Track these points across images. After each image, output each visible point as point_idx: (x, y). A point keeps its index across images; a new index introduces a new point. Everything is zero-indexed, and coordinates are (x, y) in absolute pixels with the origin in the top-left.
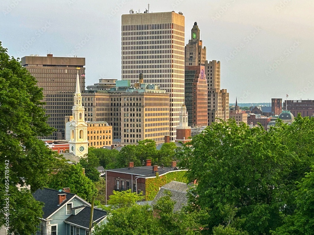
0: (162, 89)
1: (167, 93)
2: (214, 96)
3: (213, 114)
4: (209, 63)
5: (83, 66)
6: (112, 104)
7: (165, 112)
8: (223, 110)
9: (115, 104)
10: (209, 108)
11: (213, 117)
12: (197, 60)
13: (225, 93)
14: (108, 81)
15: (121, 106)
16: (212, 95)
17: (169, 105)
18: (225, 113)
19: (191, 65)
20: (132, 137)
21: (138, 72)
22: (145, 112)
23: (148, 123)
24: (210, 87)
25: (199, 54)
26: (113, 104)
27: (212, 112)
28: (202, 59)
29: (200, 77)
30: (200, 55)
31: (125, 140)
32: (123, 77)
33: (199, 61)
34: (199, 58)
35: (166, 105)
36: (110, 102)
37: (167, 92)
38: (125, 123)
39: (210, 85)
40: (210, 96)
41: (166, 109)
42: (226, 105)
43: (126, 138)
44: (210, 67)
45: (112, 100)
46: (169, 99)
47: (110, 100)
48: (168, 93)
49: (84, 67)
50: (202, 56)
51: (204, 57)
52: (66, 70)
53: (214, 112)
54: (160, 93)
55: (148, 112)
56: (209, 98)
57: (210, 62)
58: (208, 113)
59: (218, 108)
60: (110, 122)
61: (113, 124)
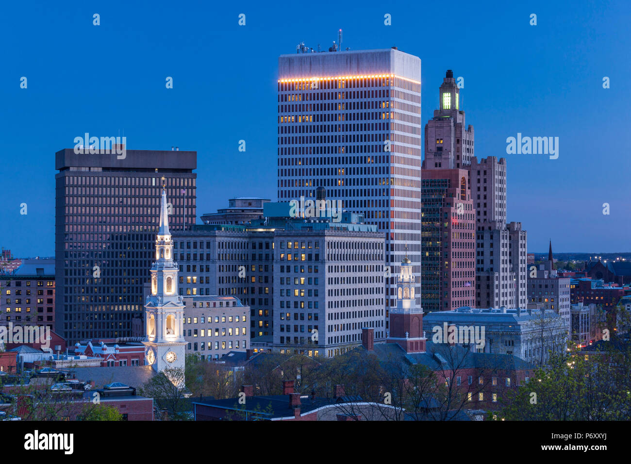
0: (369, 223)
1: (380, 231)
2: (492, 237)
3: (488, 278)
4: (479, 162)
5: (191, 170)
6: (254, 256)
7: (375, 274)
8: (512, 270)
9: (260, 255)
10: (480, 266)
11: (488, 286)
12: (452, 156)
13: (517, 232)
14: (250, 204)
15: (275, 261)
16: (487, 236)
17: (384, 257)
18: (517, 276)
19: (440, 166)
20: (297, 331)
21: (314, 183)
22: (328, 275)
23: (334, 299)
24: (482, 217)
25: (458, 141)
26: (257, 257)
27: (487, 275)
28: (464, 154)
29: (457, 194)
30: (458, 145)
31: (282, 338)
33: (458, 157)
34: (458, 150)
35: (379, 257)
36: (250, 251)
37: (380, 228)
38: (282, 299)
39: (482, 213)
40: (482, 238)
41: (378, 268)
42: (520, 258)
43: (285, 334)
44: (482, 173)
45: (254, 247)
46: (384, 245)
47: (250, 246)
49: (193, 171)
50: (464, 146)
51: (468, 149)
52: (154, 179)
53: (490, 276)
54: (364, 232)
55: (333, 275)
56: (481, 241)
57: (482, 159)
58: (478, 278)
59: (502, 266)
60: (251, 296)
61: (257, 301)
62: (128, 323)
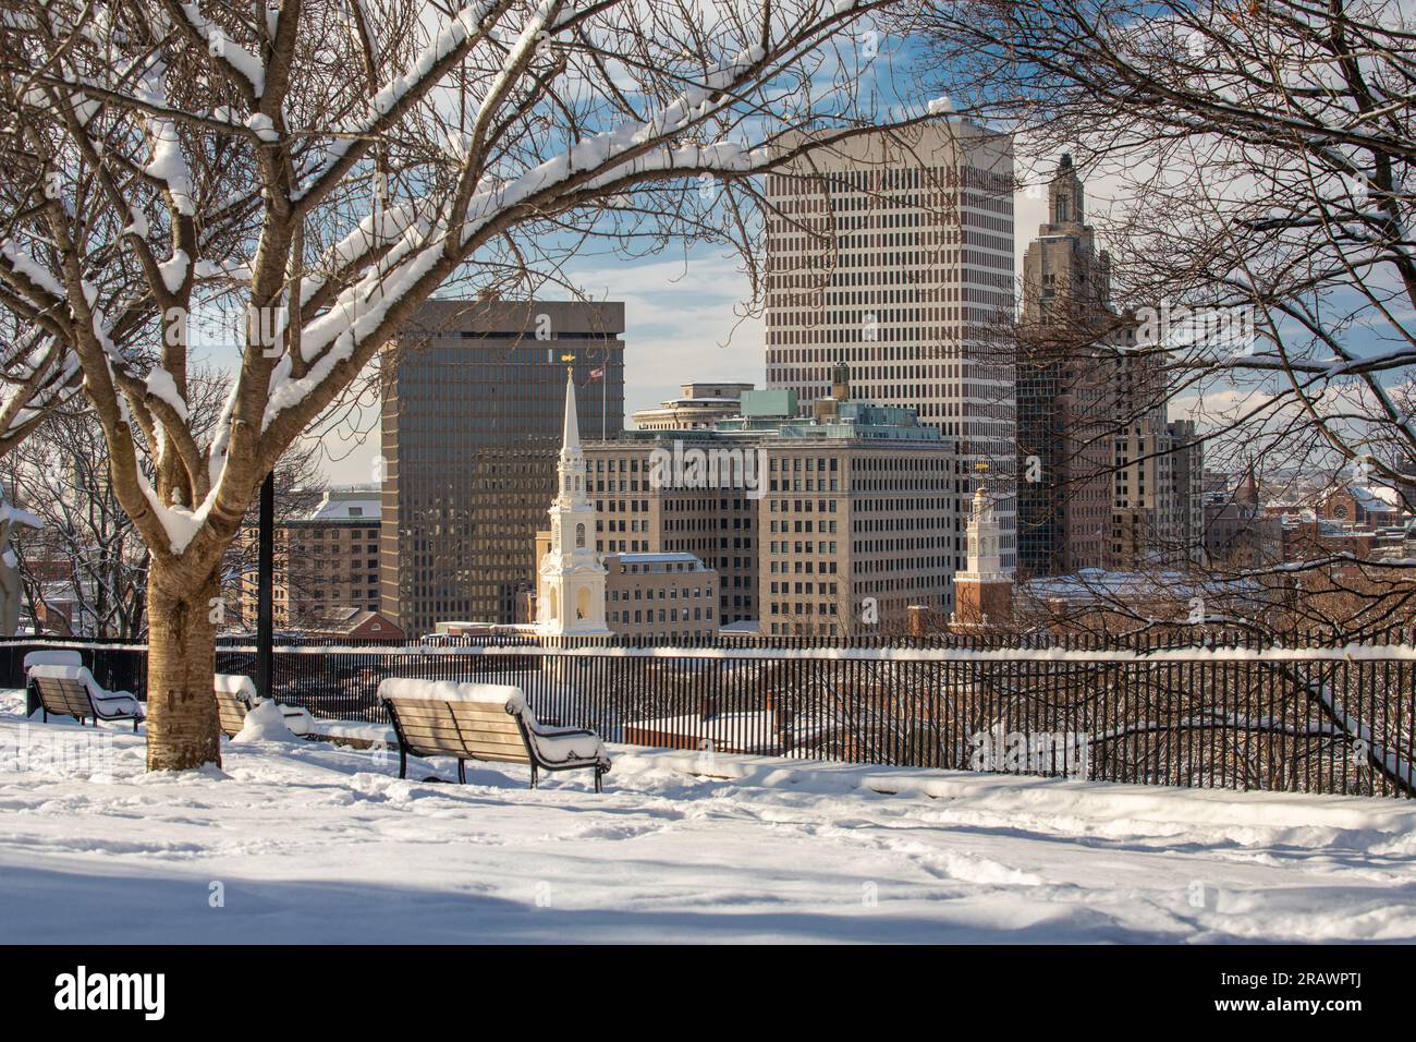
0: (925, 425)
1: (943, 438)
2: (1141, 448)
3: (1136, 519)
5: (612, 336)
7: (935, 513)
10: (1121, 497)
11: (1136, 533)
13: (1187, 438)
14: (718, 393)
16: (1132, 445)
17: (952, 485)
18: (1186, 516)
20: (800, 613)
21: (830, 355)
22: (853, 516)
23: (863, 557)
29: (1079, 374)
31: (774, 626)
32: (773, 376)
33: (1082, 307)
34: (1082, 295)
35: (943, 484)
37: (944, 434)
38: (774, 557)
40: (1125, 449)
41: (941, 504)
42: (1192, 482)
43: (780, 619)
46: (952, 463)
48: (947, 438)
49: (619, 337)
52: (549, 353)
54: (916, 441)
55: (864, 516)
56: (1122, 455)
59: (1158, 498)
60: (720, 554)
61: (731, 562)
62: (509, 602)
